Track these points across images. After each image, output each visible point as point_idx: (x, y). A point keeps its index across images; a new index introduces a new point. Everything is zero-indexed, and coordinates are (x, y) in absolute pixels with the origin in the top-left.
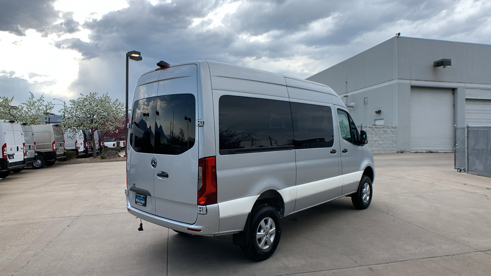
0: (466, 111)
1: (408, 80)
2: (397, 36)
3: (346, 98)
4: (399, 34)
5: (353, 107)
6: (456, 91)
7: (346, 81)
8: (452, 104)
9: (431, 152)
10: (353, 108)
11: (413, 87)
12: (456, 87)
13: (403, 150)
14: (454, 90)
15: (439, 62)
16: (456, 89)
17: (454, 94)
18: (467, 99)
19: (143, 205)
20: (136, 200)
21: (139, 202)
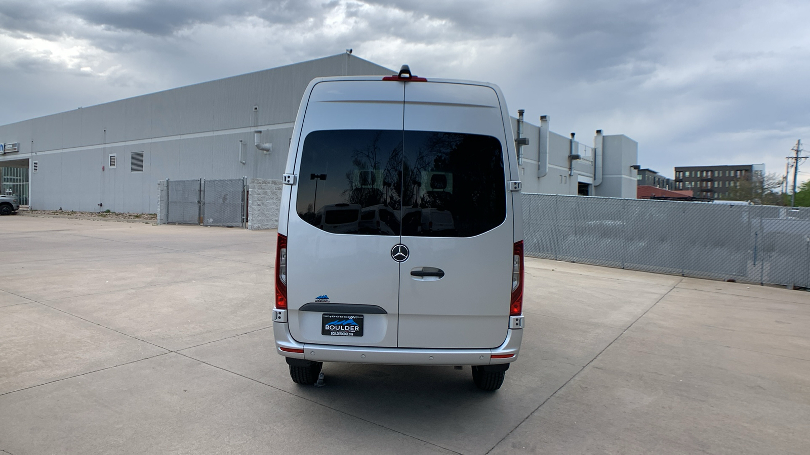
2: (348, 53)
3: (259, 134)
4: (351, 51)
5: (268, 150)
7: (256, 107)
10: (268, 153)
19: (352, 334)
20: (327, 327)
21: (338, 331)
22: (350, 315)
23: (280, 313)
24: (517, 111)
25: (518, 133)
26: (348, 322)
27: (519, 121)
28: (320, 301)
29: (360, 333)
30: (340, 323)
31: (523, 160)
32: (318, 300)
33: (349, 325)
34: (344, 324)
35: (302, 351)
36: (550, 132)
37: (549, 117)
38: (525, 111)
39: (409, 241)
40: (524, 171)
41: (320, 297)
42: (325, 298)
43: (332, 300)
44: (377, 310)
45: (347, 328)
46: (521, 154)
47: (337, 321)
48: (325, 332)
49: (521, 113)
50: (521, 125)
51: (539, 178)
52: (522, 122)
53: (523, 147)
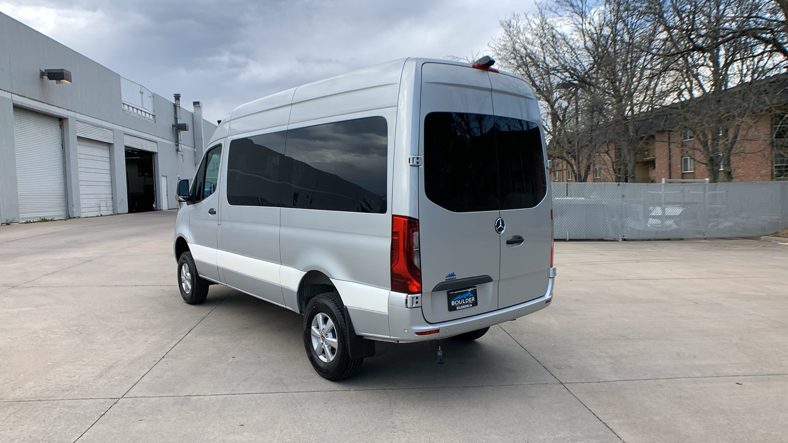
0: (79, 156)
1: (8, 92)
6: (65, 123)
8: (60, 142)
9: (44, 220)
11: (17, 108)
12: (66, 117)
13: (10, 219)
14: (61, 120)
15: (54, 72)
16: (67, 119)
17: (61, 126)
18: (78, 137)
19: (471, 305)
20: (453, 303)
21: (461, 305)
22: (469, 288)
23: (417, 298)
24: (173, 96)
25: (176, 119)
26: (468, 294)
27: (175, 106)
28: (449, 279)
29: (475, 304)
30: (462, 297)
31: (183, 146)
32: (448, 278)
33: (468, 297)
34: (465, 297)
35: (437, 331)
36: (203, 119)
37: (202, 103)
38: (181, 96)
39: (506, 213)
40: (183, 158)
41: (450, 276)
42: (453, 276)
43: (458, 277)
44: (487, 279)
45: (467, 300)
46: (181, 140)
47: (460, 296)
48: (452, 308)
49: (177, 97)
50: (178, 110)
51: (195, 164)
52: (179, 107)
53: (182, 133)
